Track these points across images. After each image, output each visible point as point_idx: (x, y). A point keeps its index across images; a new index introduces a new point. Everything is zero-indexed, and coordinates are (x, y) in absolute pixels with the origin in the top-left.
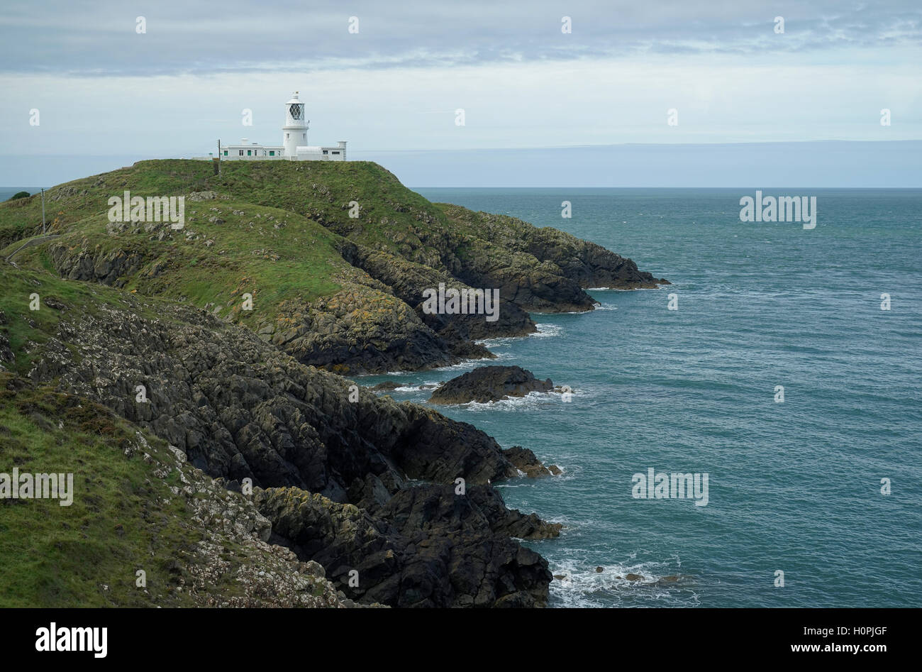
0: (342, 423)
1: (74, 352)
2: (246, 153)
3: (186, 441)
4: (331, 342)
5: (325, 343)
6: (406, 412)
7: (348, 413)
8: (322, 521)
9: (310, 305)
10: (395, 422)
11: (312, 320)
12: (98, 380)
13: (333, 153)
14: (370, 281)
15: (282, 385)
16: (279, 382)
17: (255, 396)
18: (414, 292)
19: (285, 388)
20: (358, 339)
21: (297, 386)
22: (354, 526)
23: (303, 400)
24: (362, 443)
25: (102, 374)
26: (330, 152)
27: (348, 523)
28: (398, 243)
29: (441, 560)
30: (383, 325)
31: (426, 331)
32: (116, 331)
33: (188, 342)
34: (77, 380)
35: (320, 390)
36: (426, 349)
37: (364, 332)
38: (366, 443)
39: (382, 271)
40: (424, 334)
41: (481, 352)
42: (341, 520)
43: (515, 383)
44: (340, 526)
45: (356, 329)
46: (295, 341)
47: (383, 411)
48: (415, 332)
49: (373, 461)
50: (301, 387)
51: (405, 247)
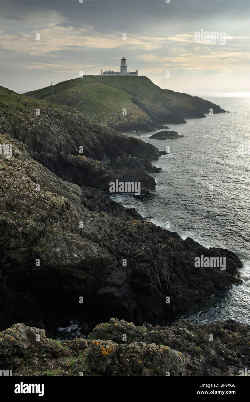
0: (110, 141)
1: (27, 117)
2: (110, 73)
3: (60, 143)
4: (124, 124)
5: (122, 124)
6: (130, 139)
7: (112, 138)
8: (89, 165)
9: (119, 113)
10: (127, 142)
11: (120, 118)
12: (34, 125)
13: (134, 74)
14: (138, 108)
15: (92, 130)
16: (91, 129)
17: (84, 132)
18: (151, 112)
19: (93, 130)
20: (132, 123)
21: (97, 130)
22: (98, 167)
23: (99, 134)
24: (117, 147)
25: (35, 124)
26: (133, 73)
27: (96, 166)
28: (150, 99)
29: (122, 178)
30: (139, 120)
31: (152, 122)
32: (43, 112)
33: (66, 117)
34: (28, 125)
35: (104, 131)
36: (151, 127)
37: (134, 121)
38: (118, 147)
39: (143, 106)
40: (151, 122)
41: (167, 128)
42: (95, 165)
43: (172, 135)
44: (94, 167)
45: (131, 121)
46: (115, 123)
47: (123, 139)
48: (148, 122)
49: (120, 153)
50: (98, 131)
51: (152, 100)
